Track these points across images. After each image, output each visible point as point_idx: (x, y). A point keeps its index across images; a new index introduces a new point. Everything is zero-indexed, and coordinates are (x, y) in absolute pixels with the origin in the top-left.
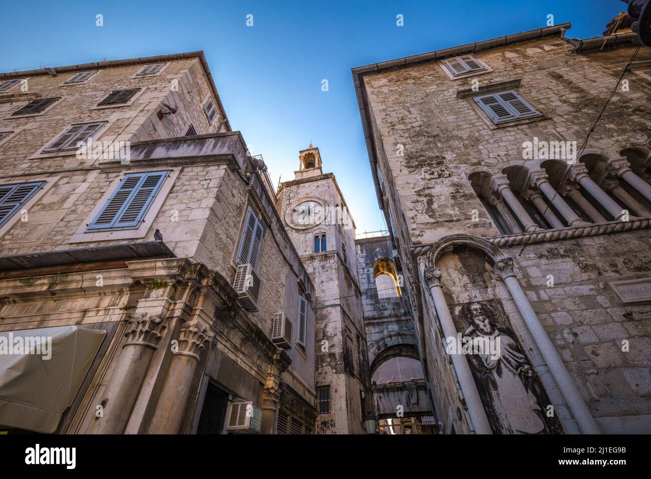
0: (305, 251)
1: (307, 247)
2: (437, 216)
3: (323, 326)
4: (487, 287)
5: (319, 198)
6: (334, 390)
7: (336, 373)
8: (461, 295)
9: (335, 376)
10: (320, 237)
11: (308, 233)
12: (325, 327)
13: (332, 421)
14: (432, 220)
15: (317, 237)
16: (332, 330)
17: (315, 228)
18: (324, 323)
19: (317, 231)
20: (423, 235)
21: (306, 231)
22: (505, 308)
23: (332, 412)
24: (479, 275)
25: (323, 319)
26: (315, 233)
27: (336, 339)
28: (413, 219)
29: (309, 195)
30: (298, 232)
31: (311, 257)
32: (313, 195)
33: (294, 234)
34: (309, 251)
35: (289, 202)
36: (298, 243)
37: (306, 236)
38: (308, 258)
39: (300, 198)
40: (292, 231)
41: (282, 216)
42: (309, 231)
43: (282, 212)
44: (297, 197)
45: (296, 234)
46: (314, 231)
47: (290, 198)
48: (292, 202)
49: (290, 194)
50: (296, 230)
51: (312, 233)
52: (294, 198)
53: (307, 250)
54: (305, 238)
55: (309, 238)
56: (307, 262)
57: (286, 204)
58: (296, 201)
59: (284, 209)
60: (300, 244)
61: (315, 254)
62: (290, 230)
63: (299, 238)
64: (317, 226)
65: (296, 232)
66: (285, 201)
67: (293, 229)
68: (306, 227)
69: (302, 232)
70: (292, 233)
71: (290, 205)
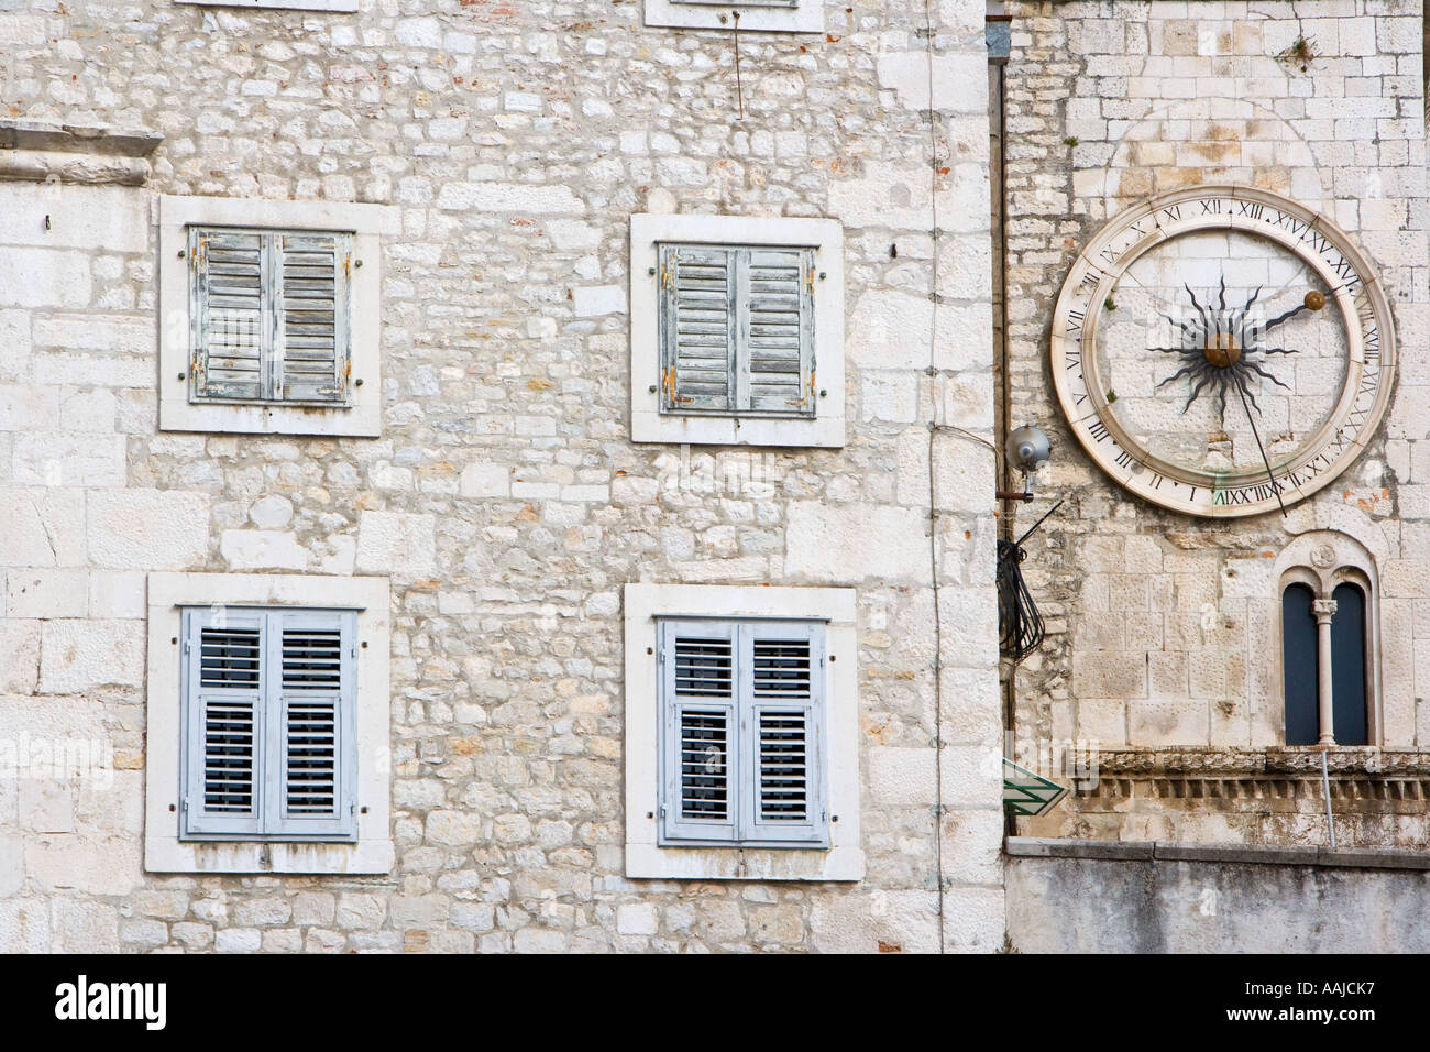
0: (1227, 708)
1: (1237, 674)
5: (1315, 222)
10: (1325, 606)
11: (1242, 552)
15: (1298, 596)
17: (1293, 521)
19: (1304, 552)
21: (1224, 539)
26: (1286, 559)
29: (1228, 159)
30: (1163, 529)
31: (1265, 773)
32: (1264, 170)
33: (1132, 540)
34: (1252, 715)
35: (1062, 190)
36: (1168, 631)
37: (1225, 577)
38: (1248, 777)
39: (1155, 179)
40: (1112, 513)
41: (1025, 338)
42: (1244, 537)
43: (1021, 292)
44: (1132, 158)
45: (1151, 545)
46: (1281, 547)
47: (1070, 155)
48: (1096, 204)
49: (1066, 93)
50: (1145, 511)
51: (1267, 555)
52: (1109, 165)
53: (1237, 700)
54: (1220, 594)
55: (1248, 598)
56: (1241, 801)
57: (1047, 218)
58: (1120, 196)
59: (1029, 258)
60: (1183, 638)
61: (1297, 756)
62: (1098, 495)
63: (1176, 587)
64: (1306, 508)
65: (1148, 523)
66: (1029, 179)
67: (1119, 497)
68: (1217, 492)
69: (1191, 535)
70: (1114, 534)
71: (1074, 227)
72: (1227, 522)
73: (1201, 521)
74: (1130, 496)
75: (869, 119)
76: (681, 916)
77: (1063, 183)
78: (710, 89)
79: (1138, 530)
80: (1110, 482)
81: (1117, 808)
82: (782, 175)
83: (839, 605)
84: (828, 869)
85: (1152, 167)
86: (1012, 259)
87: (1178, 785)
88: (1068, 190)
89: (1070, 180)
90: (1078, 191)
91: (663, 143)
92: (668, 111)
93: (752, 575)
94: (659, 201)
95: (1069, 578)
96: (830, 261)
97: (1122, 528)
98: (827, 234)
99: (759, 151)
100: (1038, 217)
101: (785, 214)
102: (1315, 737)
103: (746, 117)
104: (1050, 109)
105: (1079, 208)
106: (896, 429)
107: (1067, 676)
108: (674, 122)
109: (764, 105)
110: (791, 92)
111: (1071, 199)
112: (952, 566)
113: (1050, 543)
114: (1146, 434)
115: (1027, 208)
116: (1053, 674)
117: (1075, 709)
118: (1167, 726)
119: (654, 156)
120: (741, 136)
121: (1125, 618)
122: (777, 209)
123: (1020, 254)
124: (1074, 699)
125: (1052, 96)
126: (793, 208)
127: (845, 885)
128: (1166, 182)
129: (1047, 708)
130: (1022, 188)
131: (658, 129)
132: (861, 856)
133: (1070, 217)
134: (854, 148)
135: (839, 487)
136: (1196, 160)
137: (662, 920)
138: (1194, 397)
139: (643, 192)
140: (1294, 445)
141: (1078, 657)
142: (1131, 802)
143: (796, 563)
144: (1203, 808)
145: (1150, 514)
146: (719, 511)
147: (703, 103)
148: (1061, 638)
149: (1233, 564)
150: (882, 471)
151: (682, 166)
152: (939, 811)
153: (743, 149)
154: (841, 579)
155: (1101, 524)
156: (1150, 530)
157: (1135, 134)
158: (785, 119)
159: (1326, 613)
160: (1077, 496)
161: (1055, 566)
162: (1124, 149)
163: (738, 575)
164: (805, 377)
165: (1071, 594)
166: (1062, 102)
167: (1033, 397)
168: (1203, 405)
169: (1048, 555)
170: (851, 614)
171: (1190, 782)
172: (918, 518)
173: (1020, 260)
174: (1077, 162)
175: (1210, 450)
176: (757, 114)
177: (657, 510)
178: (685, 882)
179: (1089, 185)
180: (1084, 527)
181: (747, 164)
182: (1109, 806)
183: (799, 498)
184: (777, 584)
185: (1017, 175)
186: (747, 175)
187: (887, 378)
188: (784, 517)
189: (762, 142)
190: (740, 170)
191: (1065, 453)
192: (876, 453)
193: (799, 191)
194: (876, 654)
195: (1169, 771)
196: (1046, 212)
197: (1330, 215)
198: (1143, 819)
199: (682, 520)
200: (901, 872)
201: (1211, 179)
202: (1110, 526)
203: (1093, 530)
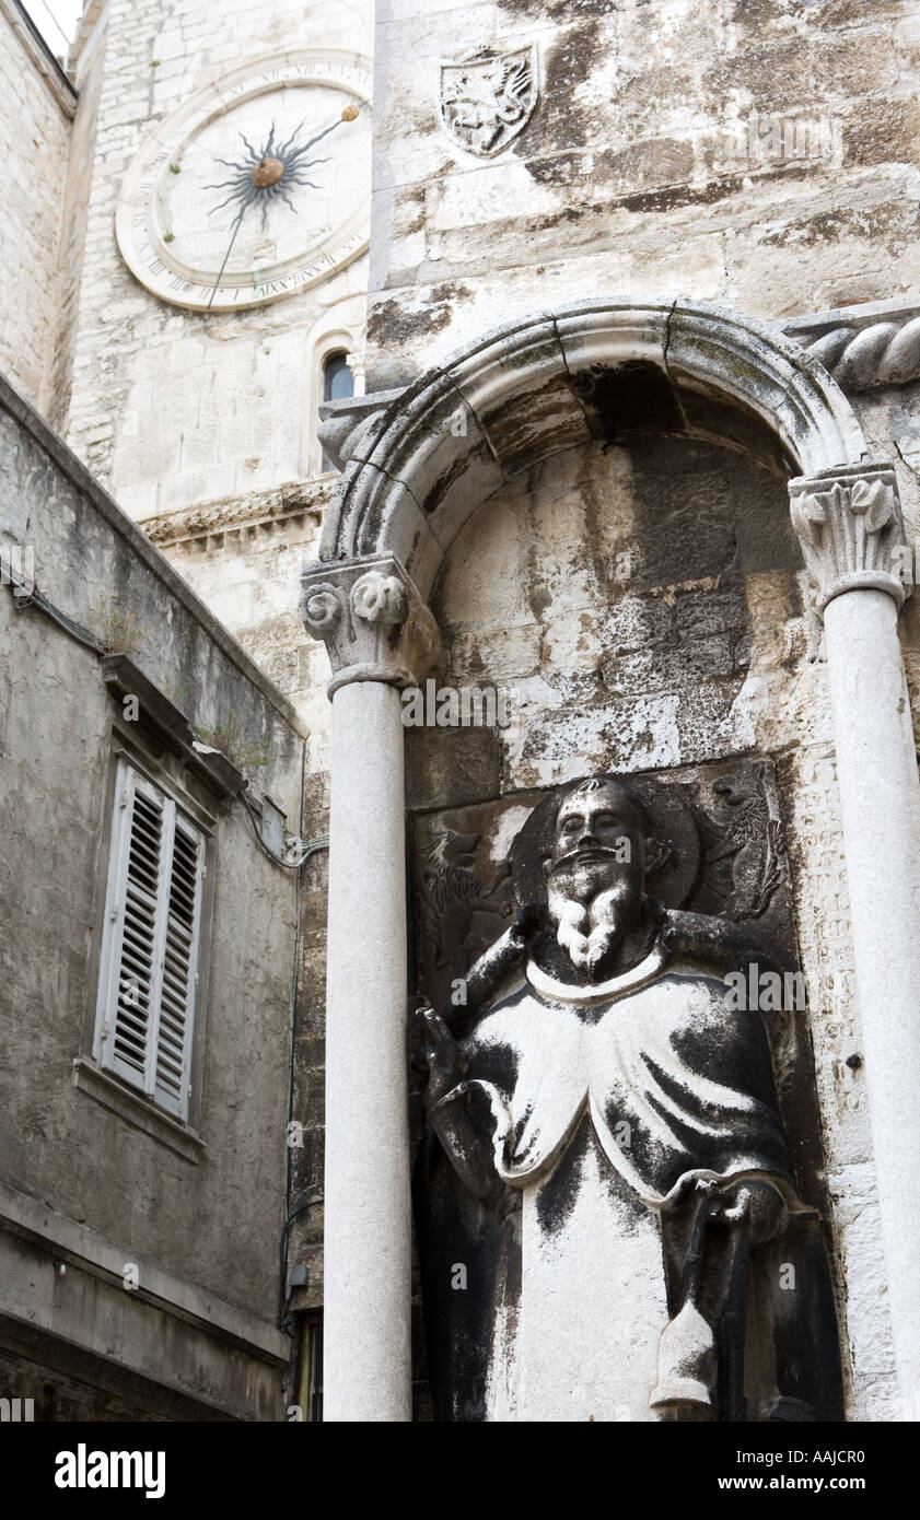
0: (253, 464)
1: (264, 433)
2: (587, 166)
4: (739, 673)
5: (358, 59)
8: (558, 734)
10: (360, 361)
11: (279, 330)
14: (548, 201)
17: (328, 293)
19: (337, 318)
20: (444, 321)
21: (258, 321)
22: (800, 810)
24: (724, 587)
28: (420, 197)
29: (287, 37)
30: (206, 329)
31: (285, 510)
32: (318, 36)
33: (178, 345)
34: (276, 464)
35: (144, 100)
36: (202, 412)
37: (261, 355)
38: (268, 519)
39: (223, 69)
40: (162, 328)
41: (101, 215)
42: (280, 316)
43: (102, 181)
44: (205, 61)
45: (195, 345)
46: (316, 319)
47: (153, 74)
48: (171, 103)
49: (155, 33)
50: (191, 319)
51: (302, 327)
52: (185, 72)
53: (262, 455)
54: (255, 369)
55: (280, 366)
56: (262, 543)
57: (131, 123)
58: (193, 90)
59: (112, 157)
60: (217, 414)
62: (151, 316)
63: (214, 374)
64: (339, 281)
65: (193, 328)
66: (118, 100)
67: (170, 313)
68: (259, 288)
69: (230, 326)
70: (163, 344)
71: (154, 125)
72: (264, 307)
73: (241, 312)
74: (179, 310)
77: (145, 93)
79: (184, 336)
80: (164, 305)
85: (221, 62)
86: (97, 161)
87: (202, 542)
88: (150, 100)
89: (151, 93)
90: (158, 97)
95: (118, 390)
97: (170, 338)
100: (122, 125)
104: (141, 48)
105: (155, 111)
111: (152, 104)
113: (104, 366)
114: (199, 259)
115: (114, 121)
121: (165, 409)
123: (104, 155)
125: (144, 38)
128: (232, 69)
130: (113, 109)
133: (150, 118)
136: (259, 47)
138: (242, 215)
140: (331, 234)
141: (118, 452)
144: (223, 557)
145: (196, 320)
148: (107, 443)
149: (268, 342)
155: (152, 340)
156: (195, 332)
157: (209, 44)
159: (357, 365)
160: (133, 323)
161: (108, 383)
162: (199, 57)
165: (119, 403)
166: (151, 40)
167: (103, 258)
168: (252, 224)
169: (102, 376)
171: (213, 537)
173: (103, 161)
174: (158, 77)
175: (256, 258)
179: (167, 90)
180: (136, 345)
185: (107, 100)
191: (125, 292)
195: (192, 529)
196: (129, 119)
202: (159, 338)
203: (144, 346)
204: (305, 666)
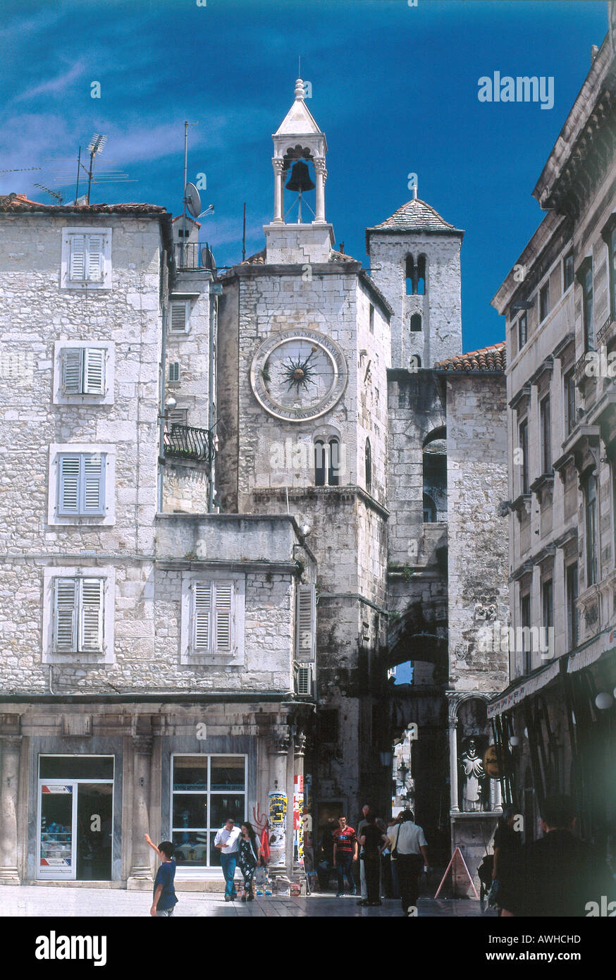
0: (298, 476)
2: (472, 663)
3: (329, 627)
5: (325, 338)
6: (343, 717)
7: (346, 696)
9: (346, 700)
11: (303, 432)
12: (333, 628)
13: (338, 750)
14: (468, 667)
16: (343, 635)
17: (317, 423)
18: (332, 623)
19: (321, 431)
20: (457, 682)
23: (340, 741)
25: (329, 617)
26: (316, 433)
27: (348, 649)
28: (454, 663)
29: (302, 320)
30: (281, 426)
31: (308, 494)
32: (312, 323)
33: (272, 429)
34: (305, 478)
35: (255, 330)
37: (298, 439)
38: (303, 495)
39: (281, 326)
40: (267, 420)
41: (243, 372)
42: (304, 428)
43: (243, 359)
44: (275, 320)
45: (277, 430)
46: (314, 430)
47: (257, 320)
48: (264, 334)
49: (256, 302)
50: (275, 421)
51: (311, 432)
52: (268, 322)
53: (301, 473)
56: (301, 503)
57: (251, 338)
58: (271, 331)
59: (246, 350)
61: (317, 489)
62: (263, 416)
64: (322, 419)
65: (276, 424)
66: (246, 327)
67: (269, 417)
68: (297, 415)
69: (289, 428)
70: (267, 427)
71: (258, 340)
72: (299, 424)
73: (292, 423)
74: (272, 416)
75: (124, 313)
76: (64, 536)
77: (255, 328)
78: (79, 305)
79: (273, 426)
80: (267, 413)
81: (267, 505)
82: (99, 329)
83: (111, 449)
84: (105, 523)
85: (280, 323)
86: (240, 350)
88: (257, 330)
89: (257, 327)
90: (259, 330)
91: (64, 321)
92: (67, 312)
93: (86, 441)
94: (64, 337)
95: (254, 440)
96: (111, 353)
97: (270, 425)
98: (111, 345)
99: (92, 322)
100: (248, 338)
101: (99, 339)
102: (323, 483)
103: (89, 313)
104: (252, 307)
105: (260, 335)
106: (128, 399)
107: (253, 468)
108: (68, 315)
109: (94, 310)
110: (102, 306)
111: (258, 332)
112: (144, 437)
114: (277, 399)
115: (245, 335)
116: (249, 467)
117: (255, 477)
118: (281, 481)
119: (62, 324)
120: (87, 318)
122: (96, 339)
123: (243, 348)
124: (255, 475)
125: (253, 303)
126: (101, 338)
127: (110, 527)
128: (284, 327)
129: (248, 477)
130: (243, 329)
131: (63, 317)
132: (115, 518)
133: (257, 337)
134: (119, 321)
135: (112, 416)
136: (292, 321)
137: (58, 537)
138: (291, 387)
139: (59, 335)
140: (319, 401)
141: (256, 462)
142: (270, 503)
143: (99, 437)
144: (290, 505)
145: (277, 421)
146: (77, 423)
147: (77, 309)
149: (301, 435)
150: (125, 411)
151: (70, 326)
152: (137, 506)
153: (88, 322)
154: (111, 441)
155: (263, 425)
156: (277, 426)
157: (275, 314)
158: (100, 313)
160: (258, 416)
161: (251, 436)
162: (272, 318)
163: (82, 441)
164: (102, 385)
166: (255, 305)
167: (246, 389)
168: (294, 390)
169: (249, 433)
170: (115, 451)
172: (134, 423)
173: (243, 350)
174: (259, 322)
175: (295, 403)
176: (92, 312)
177: (60, 423)
178: (64, 526)
179: (262, 328)
180: (259, 425)
181: (88, 326)
182: (264, 504)
183: (100, 419)
184: (93, 443)
185: (242, 326)
186: (88, 329)
187: (126, 385)
188: (96, 424)
189: (93, 320)
190: (86, 327)
191: (253, 404)
192: (122, 406)
193: (103, 333)
194: (121, 462)
195: (280, 494)
196: (250, 336)
197: (330, 335)
198: (273, 508)
199: (67, 425)
200: (125, 522)
201: (297, 326)
202: (266, 425)
203: (261, 426)
204: (316, 543)
